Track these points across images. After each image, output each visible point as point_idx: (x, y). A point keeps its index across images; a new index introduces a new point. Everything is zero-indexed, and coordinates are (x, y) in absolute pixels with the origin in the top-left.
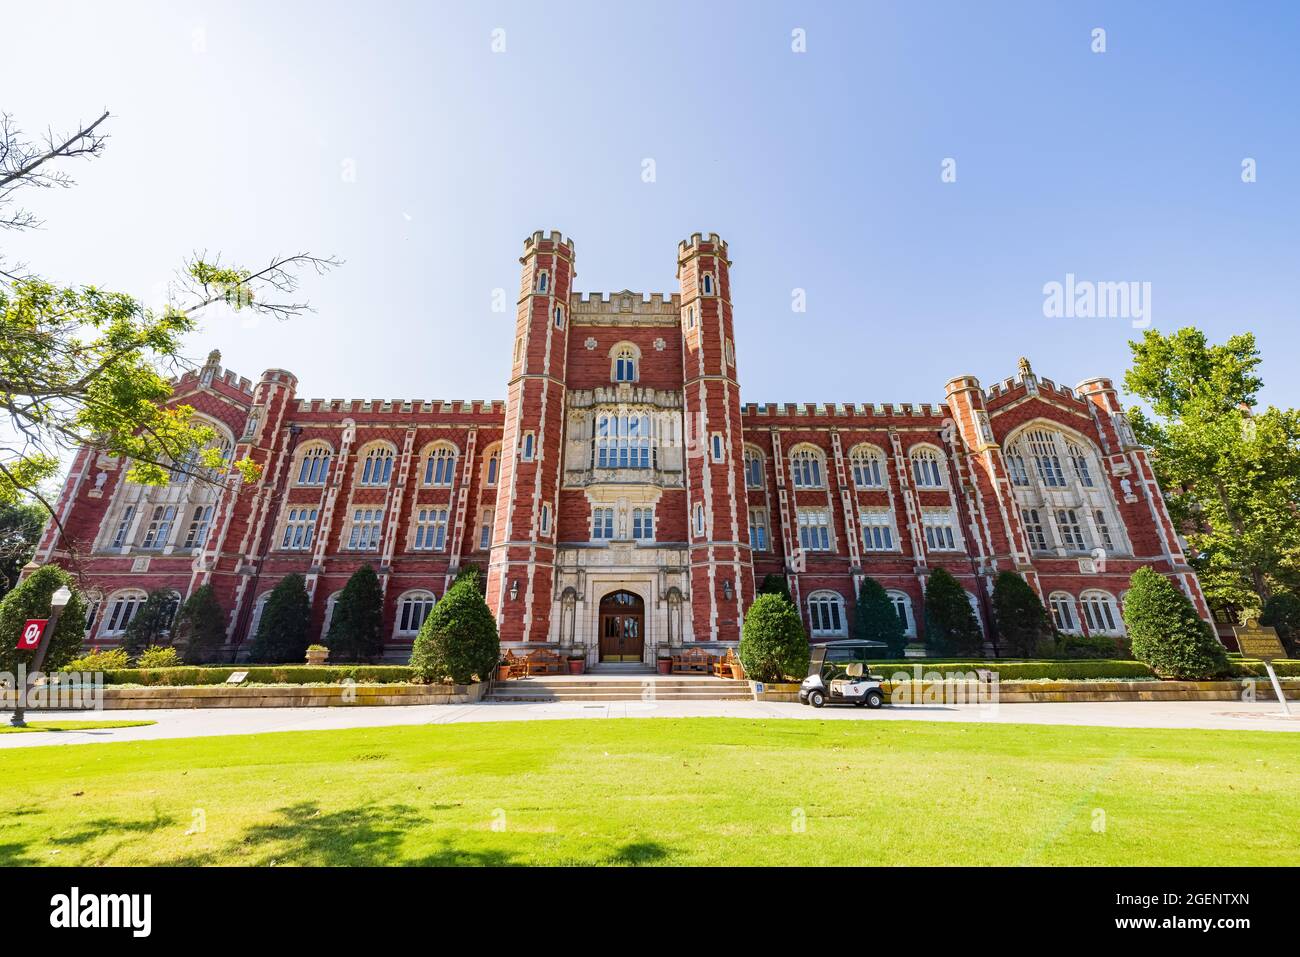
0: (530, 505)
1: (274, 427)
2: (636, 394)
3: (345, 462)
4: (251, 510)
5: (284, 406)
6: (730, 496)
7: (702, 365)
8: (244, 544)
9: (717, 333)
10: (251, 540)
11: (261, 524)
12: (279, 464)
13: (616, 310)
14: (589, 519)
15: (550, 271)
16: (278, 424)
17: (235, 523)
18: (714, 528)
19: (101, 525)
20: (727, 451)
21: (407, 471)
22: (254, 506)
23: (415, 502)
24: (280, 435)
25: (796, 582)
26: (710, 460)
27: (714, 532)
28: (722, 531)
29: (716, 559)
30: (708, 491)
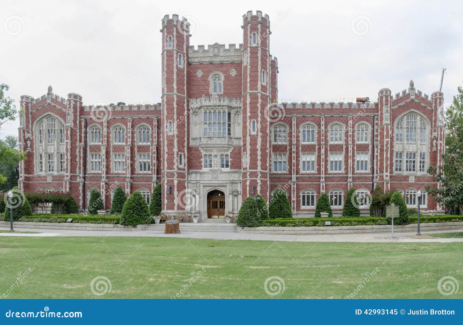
0: (173, 154)
1: (77, 118)
2: (220, 100)
3: (106, 134)
4: (77, 155)
5: (78, 109)
6: (258, 149)
7: (248, 85)
8: (78, 170)
9: (257, 67)
10: (80, 168)
11: (82, 162)
12: (83, 135)
13: (212, 55)
14: (201, 160)
15: (173, 36)
16: (78, 118)
17: (72, 161)
18: (250, 164)
19: (34, 163)
20: (258, 129)
21: (131, 138)
22: (77, 153)
23: (136, 151)
24: (80, 122)
25: (295, 186)
26: (250, 133)
27: (250, 165)
28: (253, 165)
29: (250, 177)
30: (248, 147)
